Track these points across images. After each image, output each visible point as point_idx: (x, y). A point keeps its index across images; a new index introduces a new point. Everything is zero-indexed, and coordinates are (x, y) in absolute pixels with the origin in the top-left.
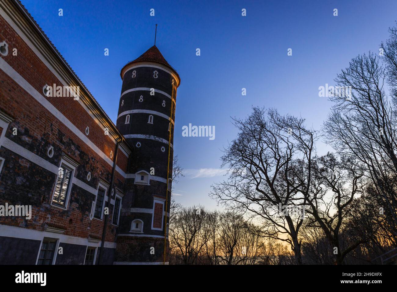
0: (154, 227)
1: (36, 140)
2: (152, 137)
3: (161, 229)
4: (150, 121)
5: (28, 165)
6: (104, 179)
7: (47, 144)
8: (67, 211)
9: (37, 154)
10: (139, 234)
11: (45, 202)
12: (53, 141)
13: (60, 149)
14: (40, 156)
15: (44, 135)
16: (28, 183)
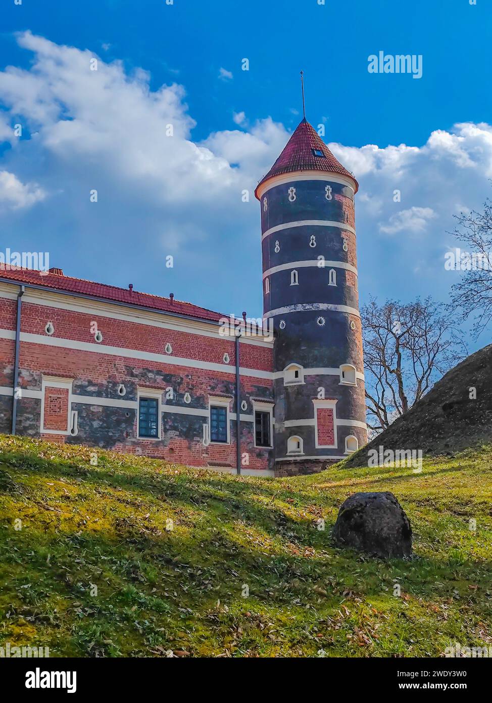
0: (320, 444)
1: (102, 385)
2: (300, 308)
3: (335, 446)
4: (294, 282)
5: (101, 409)
6: (222, 394)
7: (115, 384)
8: (162, 442)
9: (107, 397)
10: (298, 456)
11: (129, 437)
12: (121, 379)
13: (133, 383)
14: (111, 398)
15: (110, 377)
16: (105, 425)
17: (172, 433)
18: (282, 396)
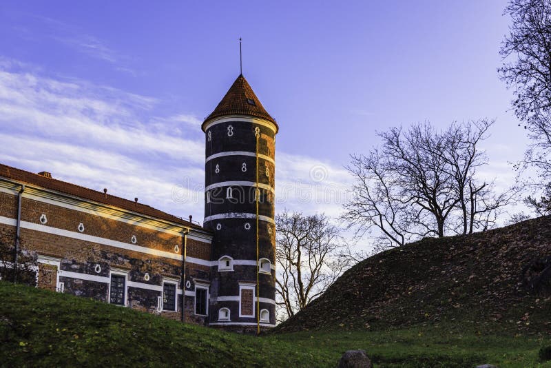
0: (242, 314)
1: (83, 264)
2: (232, 215)
3: (253, 316)
5: (81, 283)
6: (172, 275)
7: (93, 264)
9: (87, 274)
10: (226, 322)
12: (97, 261)
13: (107, 264)
15: (89, 259)
16: (84, 294)
17: (134, 302)
18: (216, 279)
